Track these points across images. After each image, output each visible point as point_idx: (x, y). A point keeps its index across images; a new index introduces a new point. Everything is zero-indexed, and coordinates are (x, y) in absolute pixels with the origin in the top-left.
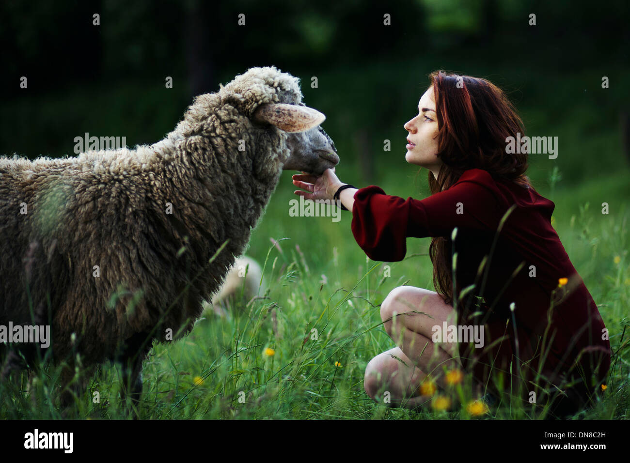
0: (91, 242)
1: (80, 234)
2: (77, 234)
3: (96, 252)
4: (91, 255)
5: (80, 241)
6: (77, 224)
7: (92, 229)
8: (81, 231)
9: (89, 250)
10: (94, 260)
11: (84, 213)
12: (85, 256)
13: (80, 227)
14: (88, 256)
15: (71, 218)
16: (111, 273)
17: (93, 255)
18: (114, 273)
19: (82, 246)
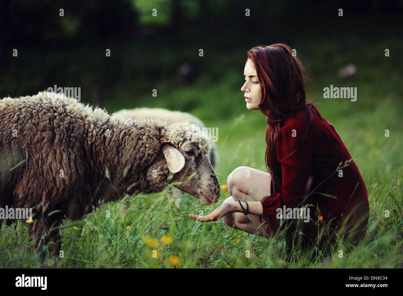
0: (44, 144)
1: (38, 137)
2: (37, 137)
3: (47, 150)
4: (43, 151)
5: (38, 141)
6: (37, 131)
7: (45, 135)
8: (39, 136)
9: (42, 148)
10: (45, 155)
11: (43, 125)
12: (39, 151)
13: (39, 133)
14: (41, 152)
15: (34, 127)
16: (55, 165)
17: (44, 151)
18: (57, 166)
19: (38, 144)
